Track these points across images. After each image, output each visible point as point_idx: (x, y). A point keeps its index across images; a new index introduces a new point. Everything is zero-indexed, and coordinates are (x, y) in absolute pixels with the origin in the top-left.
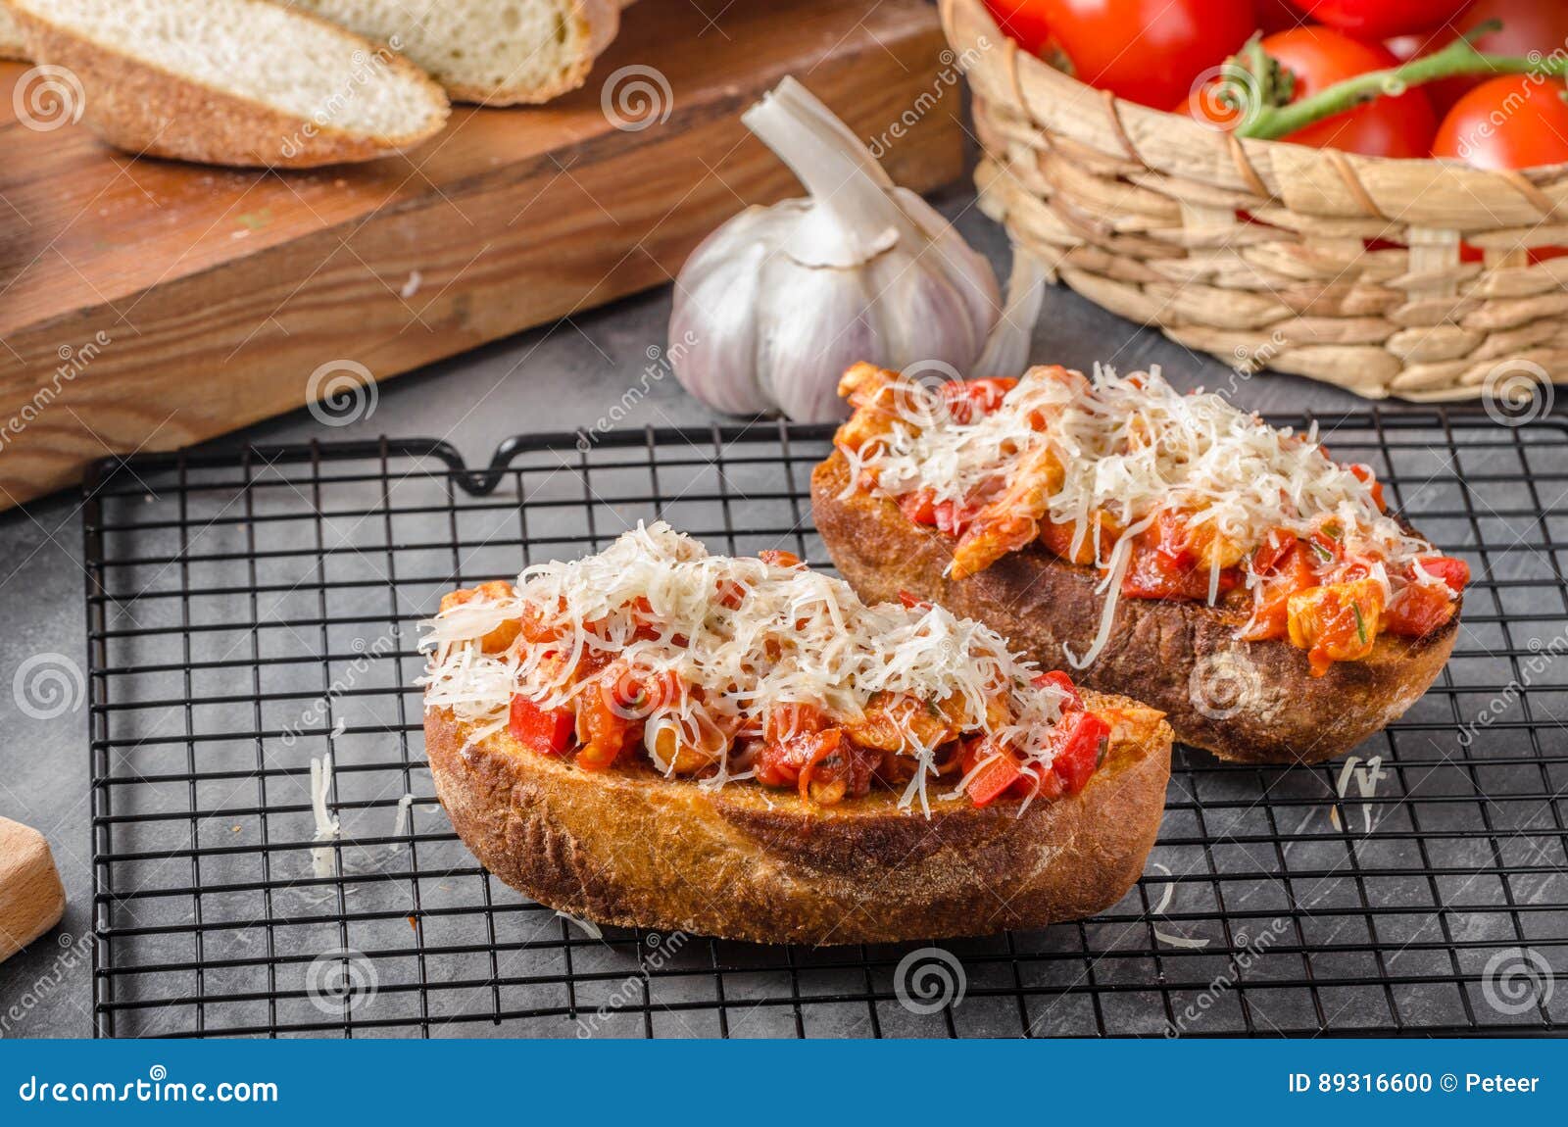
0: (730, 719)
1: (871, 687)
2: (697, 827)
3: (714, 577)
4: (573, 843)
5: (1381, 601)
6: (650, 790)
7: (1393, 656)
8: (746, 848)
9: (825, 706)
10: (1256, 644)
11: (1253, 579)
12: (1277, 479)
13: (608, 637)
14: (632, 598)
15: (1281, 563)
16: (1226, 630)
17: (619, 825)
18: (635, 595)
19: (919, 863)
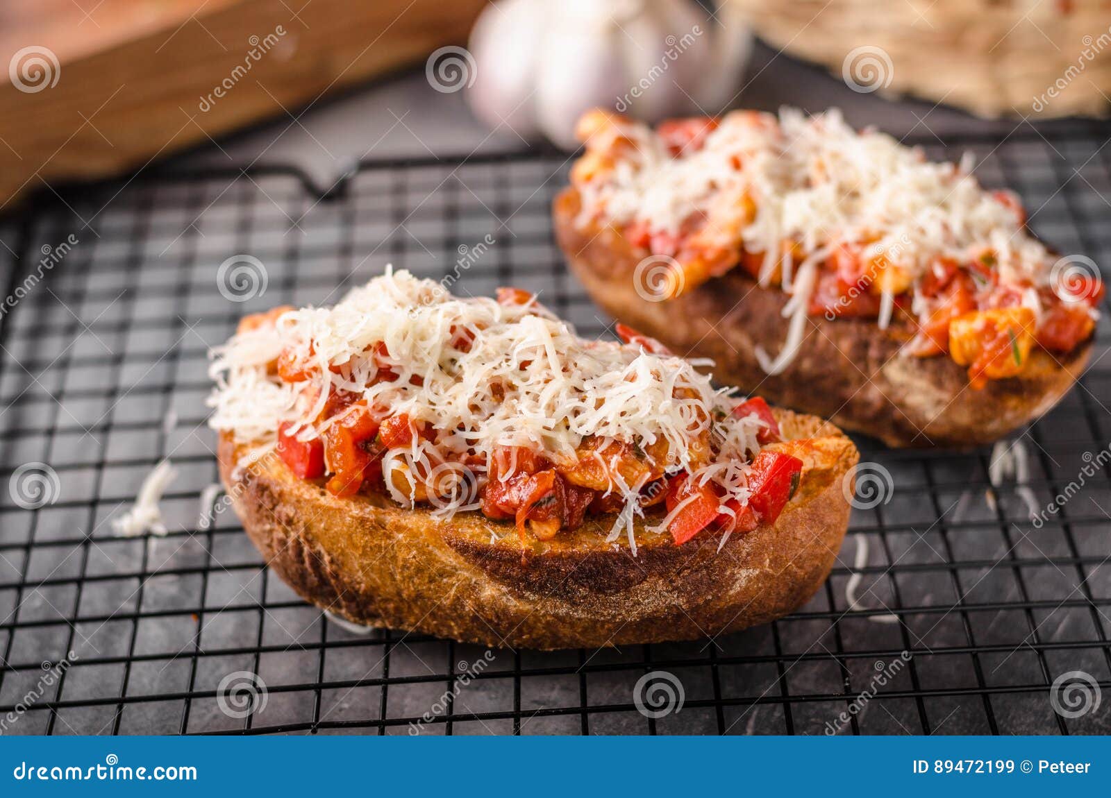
0: (460, 455)
1: (583, 432)
2: (430, 553)
3: (448, 322)
4: (327, 558)
5: (1033, 324)
6: (391, 518)
7: (1042, 368)
8: (475, 573)
9: (542, 448)
10: (922, 360)
11: (920, 304)
12: (940, 214)
13: (353, 379)
14: (373, 342)
15: (945, 288)
16: (896, 345)
17: (364, 547)
18: (376, 340)
19: (627, 589)
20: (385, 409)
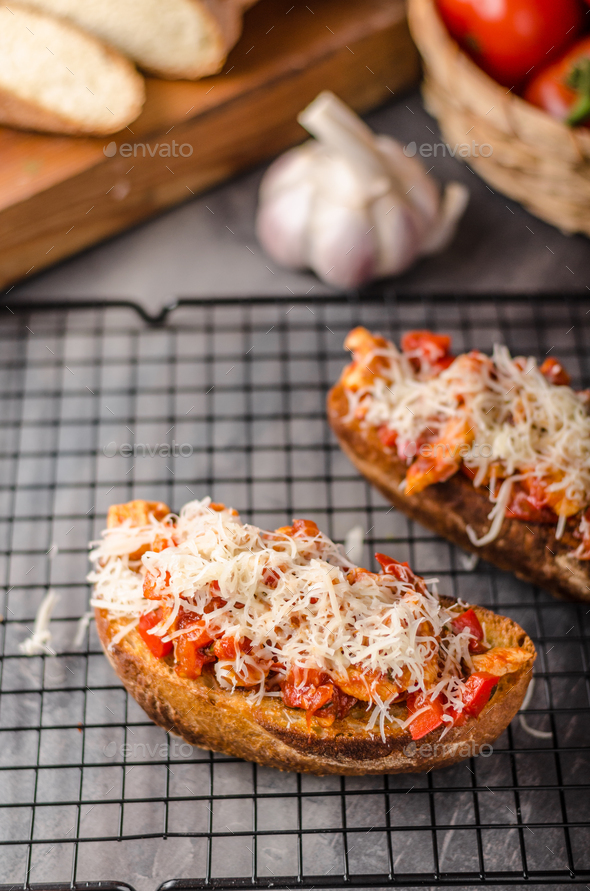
0: (267, 662)
1: (353, 661)
2: (245, 723)
3: (262, 566)
4: (172, 711)
6: (218, 697)
8: (274, 739)
9: (324, 668)
10: (582, 562)
11: (584, 526)
13: (195, 605)
17: (199, 711)
18: (212, 579)
19: (377, 758)
20: (218, 628)
